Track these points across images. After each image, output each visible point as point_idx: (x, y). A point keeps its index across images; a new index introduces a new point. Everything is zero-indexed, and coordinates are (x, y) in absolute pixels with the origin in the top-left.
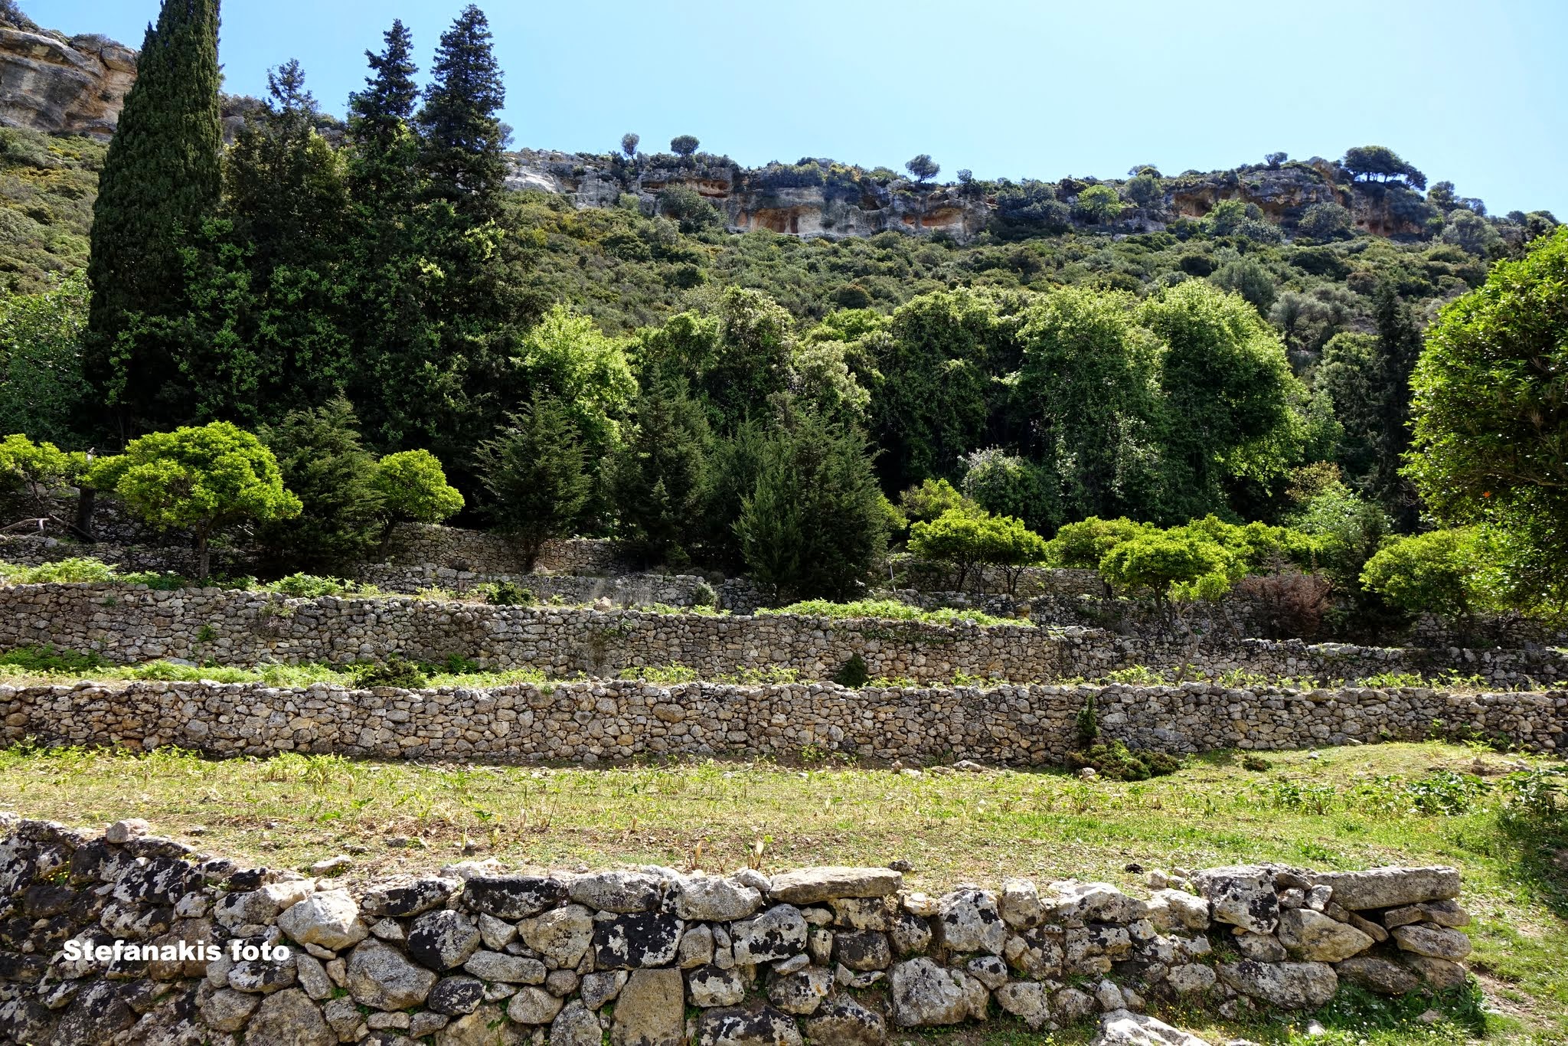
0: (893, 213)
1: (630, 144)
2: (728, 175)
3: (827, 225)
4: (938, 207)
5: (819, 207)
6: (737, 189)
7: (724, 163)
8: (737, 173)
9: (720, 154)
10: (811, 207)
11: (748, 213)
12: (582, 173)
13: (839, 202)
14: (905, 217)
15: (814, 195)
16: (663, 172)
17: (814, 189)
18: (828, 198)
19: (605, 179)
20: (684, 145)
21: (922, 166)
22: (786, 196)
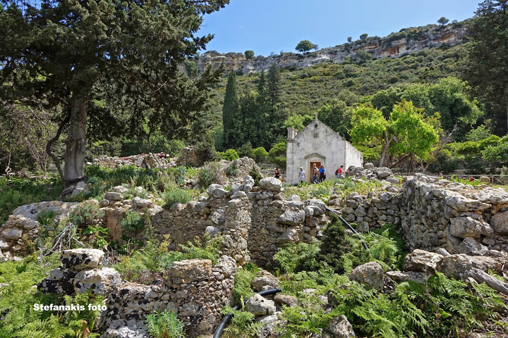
0: (430, 39)
1: (349, 39)
2: (377, 41)
3: (408, 49)
4: (445, 34)
5: (405, 44)
6: (380, 44)
7: (376, 38)
8: (380, 40)
9: (374, 36)
10: (402, 45)
11: (384, 51)
12: (336, 51)
13: (411, 41)
14: (434, 40)
15: (403, 41)
16: (359, 45)
17: (403, 39)
18: (408, 41)
19: (343, 51)
20: (364, 36)
21: (442, 20)
22: (394, 43)
